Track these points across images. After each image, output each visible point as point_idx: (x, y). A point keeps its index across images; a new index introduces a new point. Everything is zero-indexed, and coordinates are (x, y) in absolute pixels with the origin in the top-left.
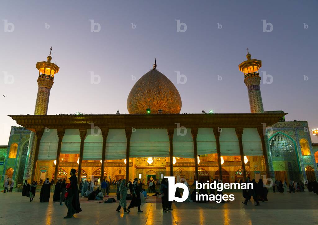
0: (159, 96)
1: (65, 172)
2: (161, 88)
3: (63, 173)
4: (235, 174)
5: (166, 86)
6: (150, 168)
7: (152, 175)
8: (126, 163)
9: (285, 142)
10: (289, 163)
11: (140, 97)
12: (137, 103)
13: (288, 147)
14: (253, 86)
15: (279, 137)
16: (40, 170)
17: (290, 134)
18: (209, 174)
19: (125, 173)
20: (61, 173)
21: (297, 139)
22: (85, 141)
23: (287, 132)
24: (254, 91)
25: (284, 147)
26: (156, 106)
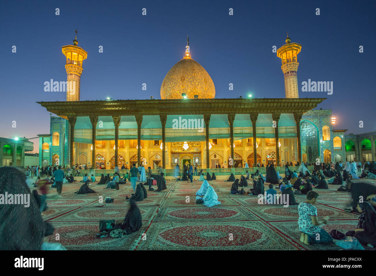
0: (193, 83)
1: (104, 158)
2: (195, 75)
3: (102, 158)
4: (267, 158)
5: (200, 73)
6: (185, 153)
7: (188, 160)
8: (162, 149)
9: (309, 129)
10: (310, 147)
11: (173, 85)
12: (170, 91)
13: (310, 133)
14: (291, 72)
15: (304, 125)
16: (80, 156)
17: (315, 122)
18: (242, 158)
19: (162, 158)
20: (100, 158)
21: (320, 126)
22: (119, 127)
23: (312, 120)
24: (291, 77)
25: (308, 133)
26: (190, 94)
